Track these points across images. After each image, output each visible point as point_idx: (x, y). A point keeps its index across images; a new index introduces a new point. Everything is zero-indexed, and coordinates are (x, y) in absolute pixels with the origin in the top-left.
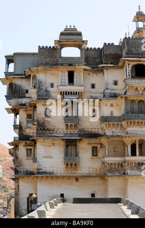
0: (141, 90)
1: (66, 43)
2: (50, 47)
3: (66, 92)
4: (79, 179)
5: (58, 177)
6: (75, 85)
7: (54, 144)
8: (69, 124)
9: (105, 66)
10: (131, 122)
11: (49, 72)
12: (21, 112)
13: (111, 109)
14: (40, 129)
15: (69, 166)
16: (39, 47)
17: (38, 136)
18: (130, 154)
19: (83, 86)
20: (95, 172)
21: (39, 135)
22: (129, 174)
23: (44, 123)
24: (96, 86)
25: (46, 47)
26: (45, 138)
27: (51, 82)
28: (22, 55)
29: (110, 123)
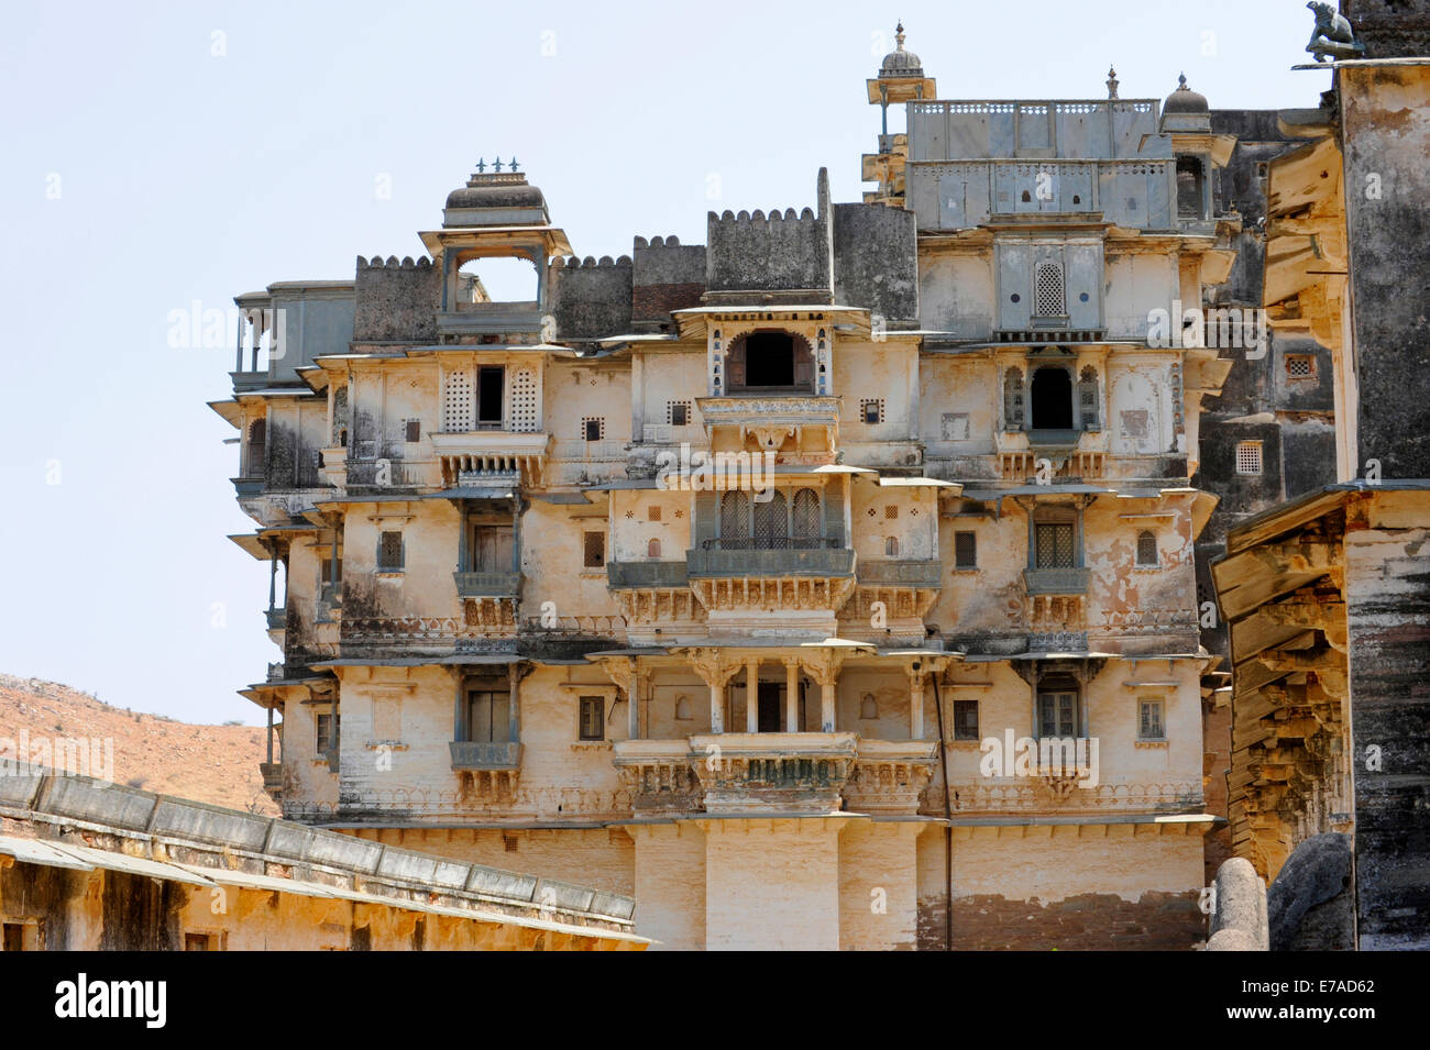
0: (770, 443)
1: (472, 242)
2: (408, 260)
3: (468, 461)
4: (522, 843)
5: (426, 832)
6: (507, 427)
7: (412, 689)
8: (478, 600)
9: (635, 342)
10: (722, 587)
11: (401, 372)
12: (297, 550)
13: (653, 529)
14: (358, 624)
15: (477, 782)
16: (361, 260)
17: (345, 656)
18: (717, 721)
19: (539, 432)
20: (592, 809)
21: (352, 650)
22: (709, 809)
23: (371, 598)
24: (608, 430)
25: (393, 260)
26: (375, 662)
27: (410, 416)
28: (310, 296)
29: (644, 591)
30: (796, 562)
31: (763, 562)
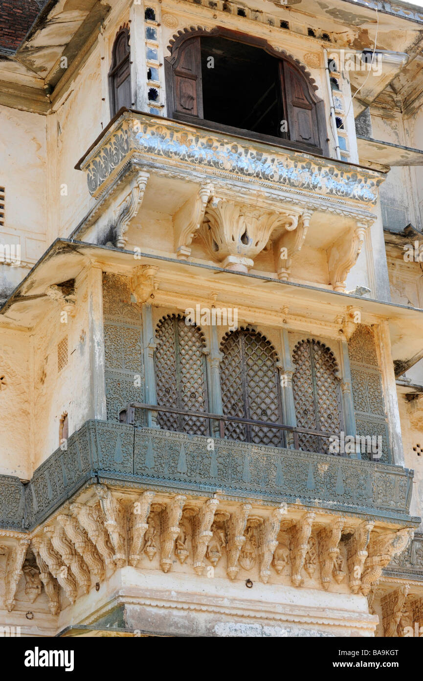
0: (244, 238)
30: (311, 481)
31: (248, 470)
